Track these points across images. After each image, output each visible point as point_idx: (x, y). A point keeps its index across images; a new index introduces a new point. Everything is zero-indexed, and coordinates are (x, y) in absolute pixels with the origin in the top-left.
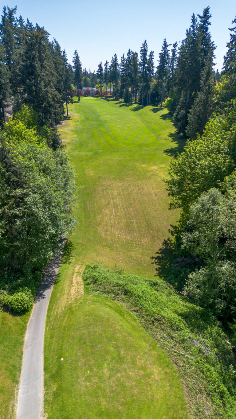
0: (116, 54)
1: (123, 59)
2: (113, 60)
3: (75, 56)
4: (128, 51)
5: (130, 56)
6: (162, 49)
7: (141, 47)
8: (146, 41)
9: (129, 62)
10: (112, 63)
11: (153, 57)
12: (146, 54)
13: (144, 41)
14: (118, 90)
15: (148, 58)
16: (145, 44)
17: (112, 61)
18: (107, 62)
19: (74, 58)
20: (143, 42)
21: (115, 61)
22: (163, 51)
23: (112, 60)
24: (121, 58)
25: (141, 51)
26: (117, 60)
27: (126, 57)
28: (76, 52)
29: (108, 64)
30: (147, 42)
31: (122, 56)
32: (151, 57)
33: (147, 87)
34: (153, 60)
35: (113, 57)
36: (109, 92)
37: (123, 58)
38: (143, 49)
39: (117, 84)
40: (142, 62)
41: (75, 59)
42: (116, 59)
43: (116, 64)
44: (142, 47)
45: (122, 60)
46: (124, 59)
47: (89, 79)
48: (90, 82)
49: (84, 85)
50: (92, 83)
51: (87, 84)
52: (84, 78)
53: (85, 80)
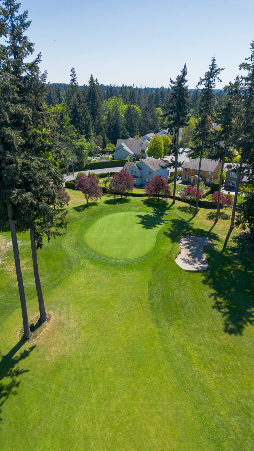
47: (137, 108)
48: (140, 115)
49: (124, 124)
50: (145, 117)
51: (132, 121)
52: (127, 106)
53: (129, 113)
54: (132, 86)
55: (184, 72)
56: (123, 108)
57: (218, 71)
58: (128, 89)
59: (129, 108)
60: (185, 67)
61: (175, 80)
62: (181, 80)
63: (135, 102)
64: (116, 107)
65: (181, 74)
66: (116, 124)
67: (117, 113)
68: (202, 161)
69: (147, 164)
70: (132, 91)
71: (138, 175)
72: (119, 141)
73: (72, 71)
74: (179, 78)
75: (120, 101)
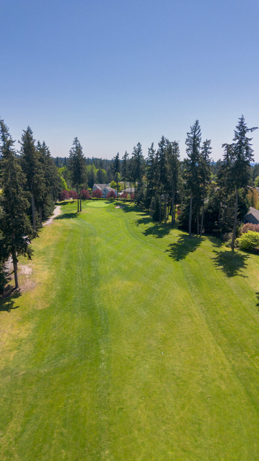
0: (139, 143)
1: (151, 152)
2: (136, 151)
3: (75, 146)
4: (161, 140)
5: (164, 147)
6: (234, 137)
7: (188, 133)
8: (197, 123)
9: (162, 156)
10: (133, 156)
11: (209, 150)
12: (198, 144)
13: (195, 122)
14: (142, 196)
15: (200, 151)
16: (196, 128)
17: (134, 153)
18: (126, 153)
19: (72, 148)
20: (193, 124)
21: (138, 153)
22: (237, 140)
23: (133, 151)
24: (148, 150)
25: (187, 140)
26: (142, 152)
27: (157, 148)
28: (76, 140)
29: (129, 156)
30: (199, 125)
31: (150, 147)
32: (206, 150)
33: (198, 202)
34: (209, 155)
35: (135, 147)
36: (128, 193)
37: (151, 149)
38: (192, 135)
39: (141, 185)
40: (190, 159)
41: (75, 150)
42: (139, 151)
43: (139, 156)
44: (190, 132)
45: (149, 153)
46: (153, 151)
47: (104, 171)
48: (106, 175)
49: (97, 179)
50: (109, 176)
51: (101, 177)
52: (98, 170)
53: (99, 173)
54: (101, 158)
55: (118, 155)
56: (96, 171)
57: (127, 154)
58: (98, 160)
59: (99, 171)
60: (118, 153)
61: (115, 157)
62: (117, 157)
63: (103, 168)
64: (92, 169)
65: (117, 155)
66: (92, 178)
67: (93, 173)
68: (132, 189)
69: (108, 190)
70: (101, 161)
71: (104, 194)
72: (95, 185)
73: (70, 151)
74: (116, 156)
75: (94, 167)
